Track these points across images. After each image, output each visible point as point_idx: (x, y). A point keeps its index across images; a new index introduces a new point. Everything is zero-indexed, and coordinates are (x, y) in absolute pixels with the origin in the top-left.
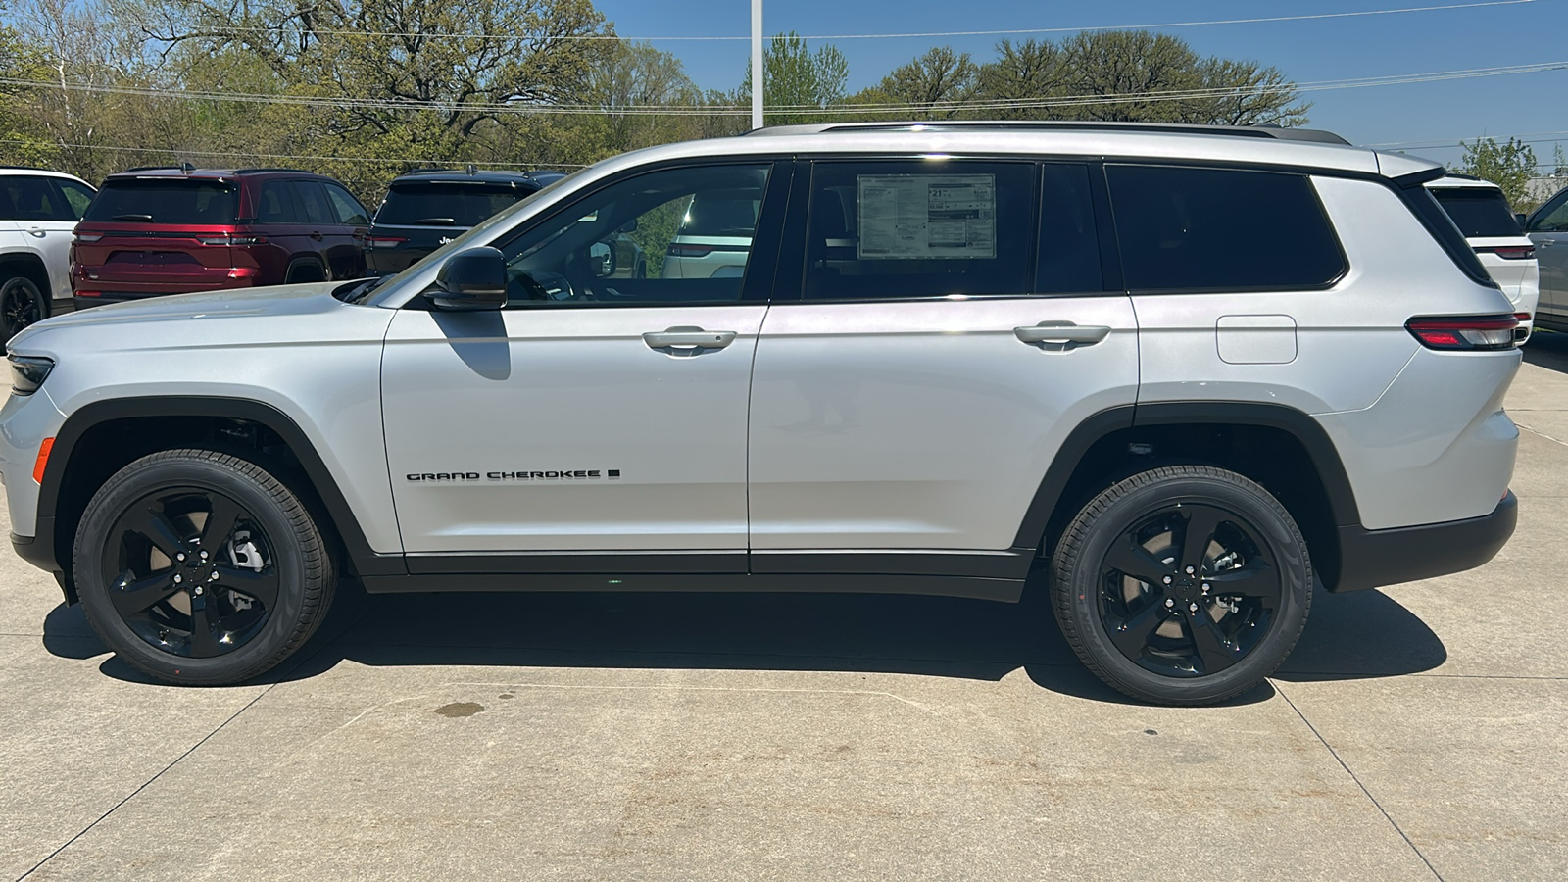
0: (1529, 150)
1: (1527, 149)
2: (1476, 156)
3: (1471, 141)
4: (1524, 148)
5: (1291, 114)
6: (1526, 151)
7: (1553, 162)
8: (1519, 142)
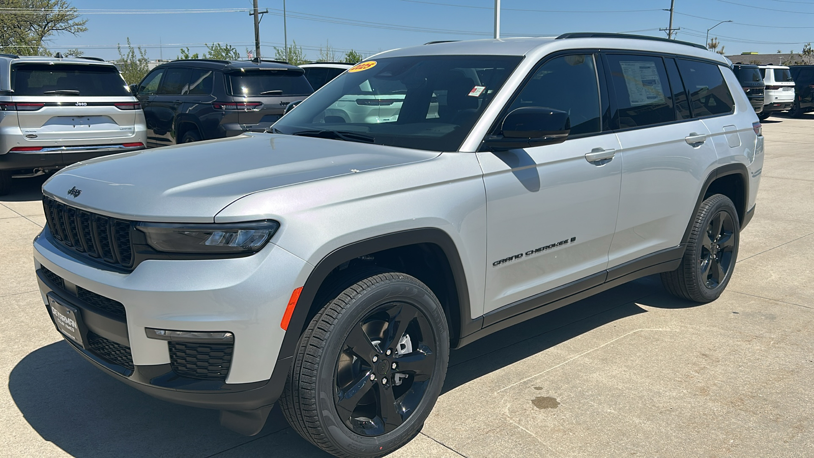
0: (236, 51)
1: (234, 50)
2: (212, 52)
3: (210, 44)
4: (233, 49)
5: (77, 25)
6: (234, 51)
7: (246, 56)
8: (230, 46)
